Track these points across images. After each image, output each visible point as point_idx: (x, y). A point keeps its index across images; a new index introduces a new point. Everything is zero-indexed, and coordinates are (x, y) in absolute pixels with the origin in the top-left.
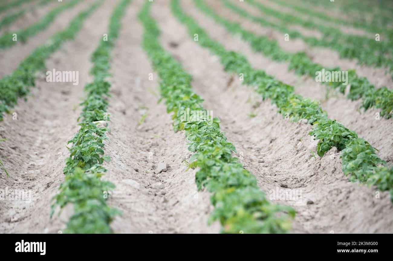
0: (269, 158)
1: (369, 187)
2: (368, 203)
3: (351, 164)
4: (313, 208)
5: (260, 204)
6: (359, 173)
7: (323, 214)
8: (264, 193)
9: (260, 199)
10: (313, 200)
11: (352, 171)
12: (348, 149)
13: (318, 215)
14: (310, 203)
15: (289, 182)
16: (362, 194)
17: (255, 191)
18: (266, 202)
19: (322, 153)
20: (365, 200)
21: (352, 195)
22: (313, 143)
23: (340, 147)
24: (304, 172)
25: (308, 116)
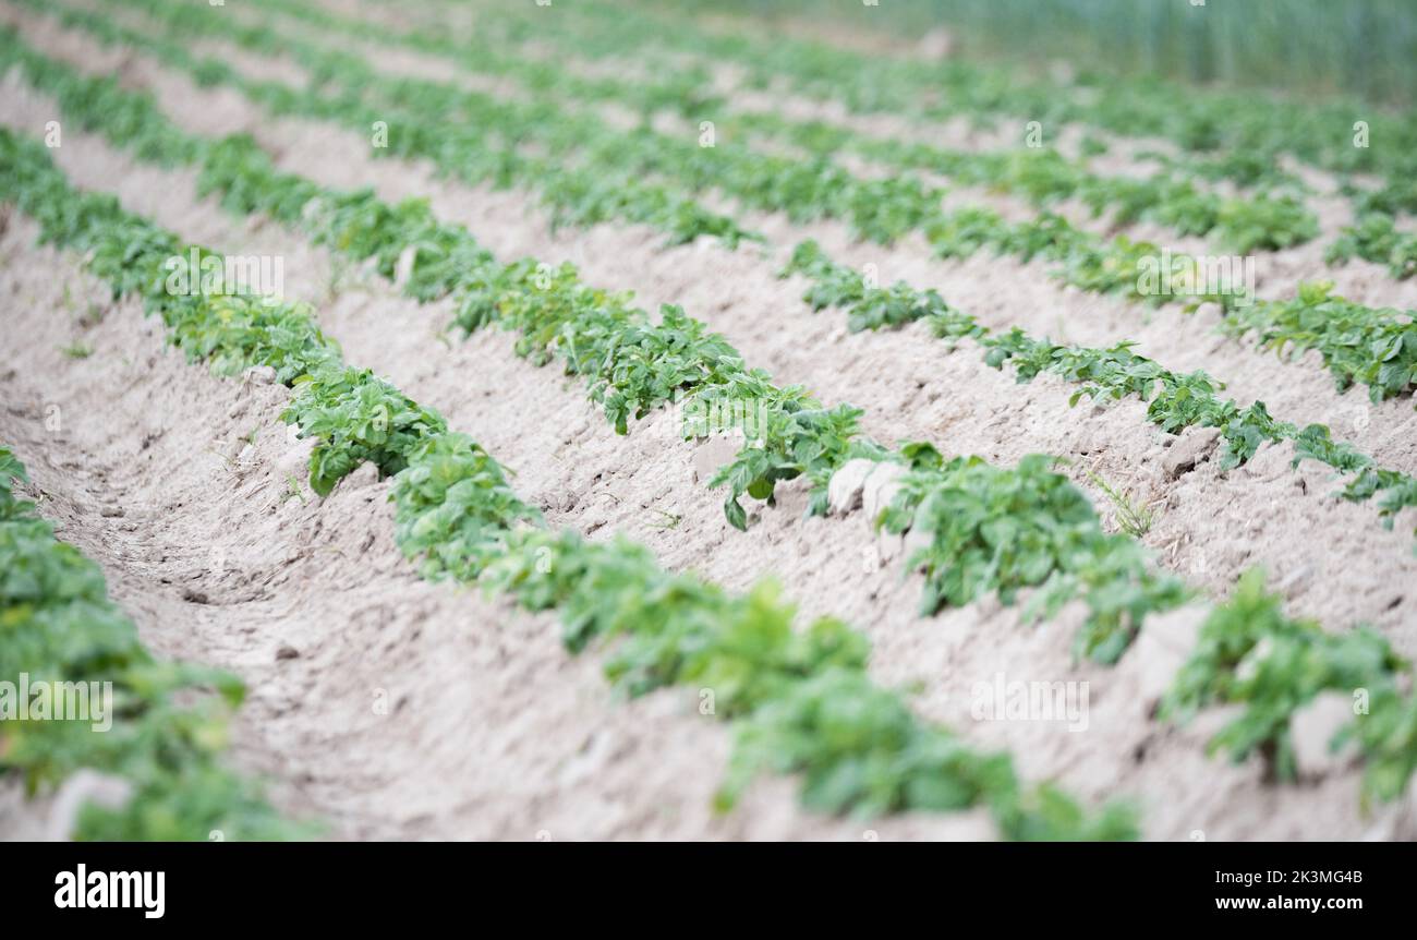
0: (140, 500)
1: (488, 599)
2: (486, 654)
3: (427, 521)
4: (298, 670)
5: (122, 662)
6: (451, 550)
7: (331, 693)
8: (130, 622)
9: (121, 645)
10: (297, 644)
11: (431, 544)
12: (415, 472)
13: (313, 697)
14: (289, 655)
15: (211, 586)
16: (464, 624)
17: (99, 616)
18: (140, 655)
19: (326, 484)
20: (474, 641)
21: (430, 628)
22: (294, 451)
23: (389, 464)
24: (265, 547)
25: (275, 355)
